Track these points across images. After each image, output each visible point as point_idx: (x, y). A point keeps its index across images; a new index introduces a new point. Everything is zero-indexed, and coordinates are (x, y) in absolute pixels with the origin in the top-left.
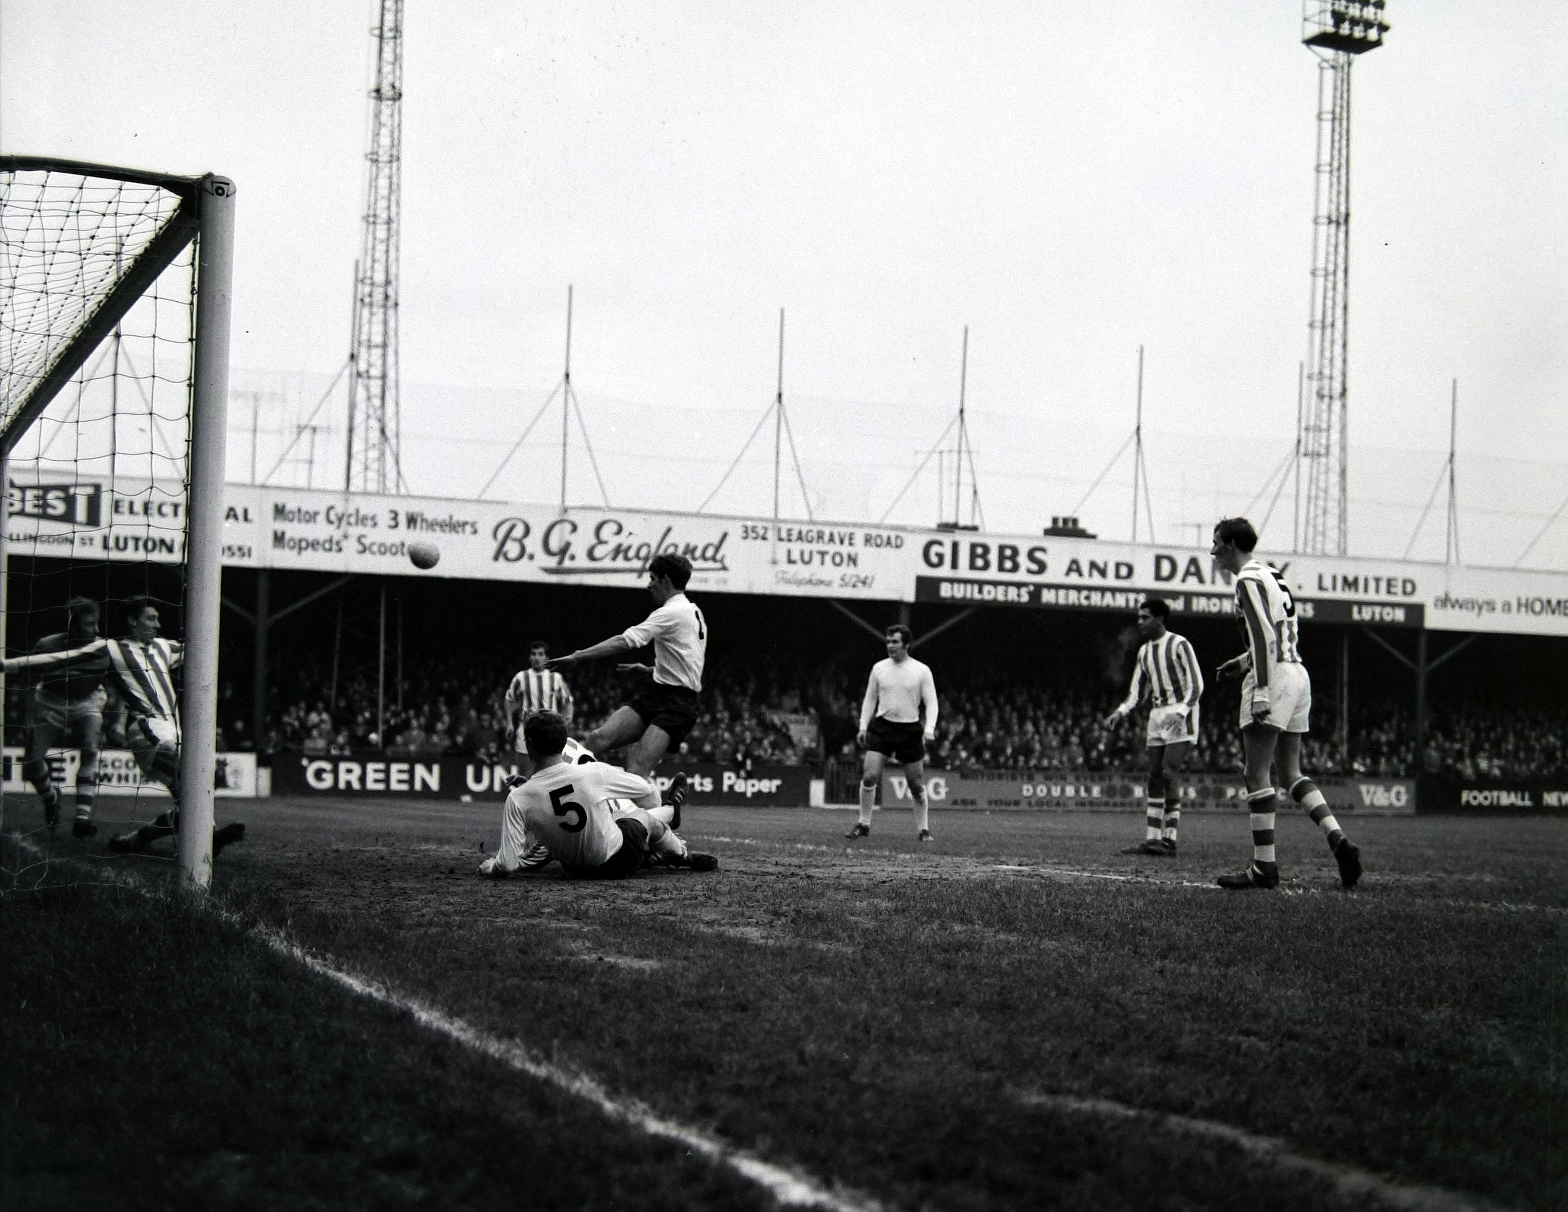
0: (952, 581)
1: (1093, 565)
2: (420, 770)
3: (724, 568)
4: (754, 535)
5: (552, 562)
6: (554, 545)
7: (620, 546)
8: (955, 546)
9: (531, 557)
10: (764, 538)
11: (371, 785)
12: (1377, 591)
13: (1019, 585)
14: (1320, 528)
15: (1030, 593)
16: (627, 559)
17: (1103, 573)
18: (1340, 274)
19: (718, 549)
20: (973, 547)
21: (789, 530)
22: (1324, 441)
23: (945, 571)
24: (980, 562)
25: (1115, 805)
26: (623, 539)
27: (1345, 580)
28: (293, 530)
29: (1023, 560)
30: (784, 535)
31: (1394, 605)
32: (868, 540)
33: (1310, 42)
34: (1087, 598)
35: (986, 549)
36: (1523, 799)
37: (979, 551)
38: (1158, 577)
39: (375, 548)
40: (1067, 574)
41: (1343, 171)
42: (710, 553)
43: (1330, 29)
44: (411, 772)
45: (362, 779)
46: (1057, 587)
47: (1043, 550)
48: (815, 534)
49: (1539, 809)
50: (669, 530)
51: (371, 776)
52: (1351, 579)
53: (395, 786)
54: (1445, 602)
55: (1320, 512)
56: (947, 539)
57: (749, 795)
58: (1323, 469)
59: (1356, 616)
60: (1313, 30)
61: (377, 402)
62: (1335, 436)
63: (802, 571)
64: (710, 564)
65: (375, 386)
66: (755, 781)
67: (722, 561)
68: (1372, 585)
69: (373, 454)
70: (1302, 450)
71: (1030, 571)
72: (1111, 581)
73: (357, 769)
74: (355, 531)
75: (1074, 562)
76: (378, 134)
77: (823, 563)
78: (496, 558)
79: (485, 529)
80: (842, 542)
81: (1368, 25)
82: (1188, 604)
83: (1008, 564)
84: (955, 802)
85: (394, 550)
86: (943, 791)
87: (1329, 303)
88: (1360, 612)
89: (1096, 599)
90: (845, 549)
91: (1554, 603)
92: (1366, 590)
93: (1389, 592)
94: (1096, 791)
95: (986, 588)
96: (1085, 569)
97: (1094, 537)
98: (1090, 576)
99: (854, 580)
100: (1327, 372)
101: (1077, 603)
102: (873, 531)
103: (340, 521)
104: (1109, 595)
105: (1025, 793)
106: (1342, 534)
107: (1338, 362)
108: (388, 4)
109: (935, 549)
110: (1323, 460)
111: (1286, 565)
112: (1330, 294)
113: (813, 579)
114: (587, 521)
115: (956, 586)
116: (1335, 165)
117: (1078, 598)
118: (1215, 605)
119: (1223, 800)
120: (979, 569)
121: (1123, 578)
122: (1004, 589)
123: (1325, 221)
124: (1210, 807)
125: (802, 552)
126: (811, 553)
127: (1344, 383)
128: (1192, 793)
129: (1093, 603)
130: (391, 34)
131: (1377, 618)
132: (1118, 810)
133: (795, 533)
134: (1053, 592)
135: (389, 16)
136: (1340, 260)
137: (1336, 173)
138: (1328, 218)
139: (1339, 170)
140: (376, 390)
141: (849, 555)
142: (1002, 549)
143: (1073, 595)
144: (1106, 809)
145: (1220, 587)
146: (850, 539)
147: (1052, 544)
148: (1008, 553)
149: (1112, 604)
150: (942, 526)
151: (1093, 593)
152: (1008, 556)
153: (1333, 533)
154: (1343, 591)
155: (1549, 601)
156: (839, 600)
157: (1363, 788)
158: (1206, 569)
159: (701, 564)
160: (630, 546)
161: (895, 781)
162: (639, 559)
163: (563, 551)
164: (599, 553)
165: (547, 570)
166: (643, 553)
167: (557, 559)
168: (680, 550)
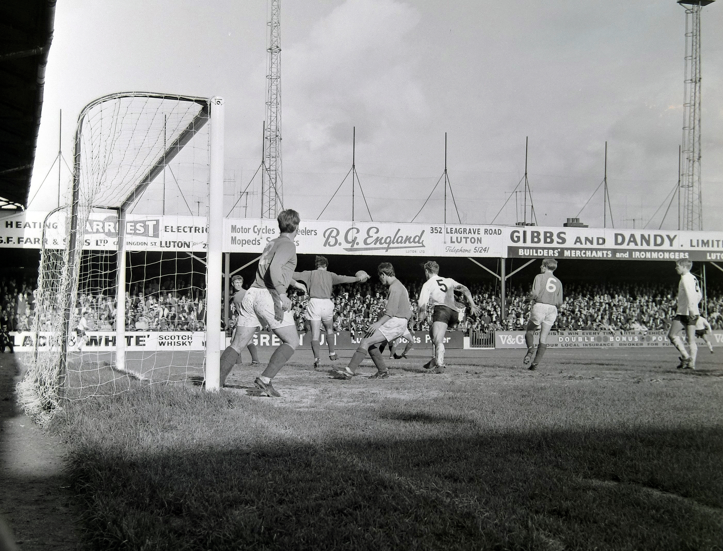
0: (524, 248)
1: (587, 239)
3: (423, 246)
4: (436, 231)
5: (349, 246)
6: (350, 239)
7: (378, 237)
8: (525, 232)
9: (340, 244)
10: (440, 232)
11: (274, 344)
12: (718, 246)
13: (554, 249)
14: (690, 219)
15: (558, 252)
16: (381, 243)
17: (591, 243)
18: (697, 105)
19: (420, 238)
20: (533, 233)
21: (451, 229)
22: (691, 180)
23: (521, 244)
24: (536, 240)
25: (601, 345)
26: (380, 235)
27: (703, 241)
28: (240, 236)
29: (555, 238)
30: (449, 231)
32: (486, 231)
33: (681, 2)
34: (585, 253)
35: (539, 234)
37: (536, 234)
38: (616, 243)
40: (575, 243)
41: (698, 59)
42: (417, 239)
45: (270, 341)
46: (571, 249)
47: (564, 233)
48: (462, 230)
50: (399, 230)
51: (274, 340)
52: (705, 241)
55: (690, 211)
56: (521, 230)
58: (691, 192)
59: (709, 258)
61: (274, 181)
62: (696, 178)
63: (457, 246)
64: (417, 245)
65: (273, 174)
67: (422, 243)
68: (715, 243)
69: (273, 203)
70: (681, 185)
71: (558, 243)
72: (595, 246)
73: (268, 337)
74: (266, 236)
75: (578, 238)
76: (272, 67)
77: (466, 242)
78: (325, 245)
79: (320, 233)
80: (474, 233)
82: (631, 255)
83: (549, 240)
86: (523, 340)
87: (692, 118)
88: (710, 256)
89: (588, 254)
90: (476, 236)
92: (713, 246)
94: (592, 339)
95: (539, 251)
96: (583, 241)
97: (586, 226)
98: (586, 244)
99: (480, 249)
100: (692, 149)
101: (580, 256)
102: (488, 228)
103: (259, 231)
104: (594, 252)
105: (560, 341)
106: (701, 221)
107: (697, 145)
108: (274, 12)
109: (516, 234)
110: (691, 189)
111: (675, 236)
112: (692, 114)
113: (463, 249)
114: (364, 227)
115: (525, 250)
116: (694, 56)
117: (581, 254)
118: (643, 255)
119: (650, 342)
120: (536, 242)
121: (600, 244)
122: (547, 251)
123: (690, 81)
124: (645, 345)
125: (457, 238)
126: (461, 238)
127: (699, 154)
128: (636, 339)
129: (587, 256)
130: (276, 25)
131: (718, 258)
132: (603, 347)
133: (454, 230)
134: (569, 251)
135: (275, 17)
136: (697, 99)
137: (694, 60)
138: (691, 80)
139: (696, 58)
140: (273, 176)
141: (478, 238)
142: (546, 233)
143: (578, 253)
144: (597, 347)
145: (645, 247)
146: (478, 231)
147: (566, 229)
148: (548, 235)
149: (596, 256)
150: (518, 224)
151: (587, 251)
152: (549, 236)
153: (696, 221)
154: (702, 246)
156: (474, 258)
157: (716, 335)
158: (638, 239)
159: (413, 244)
160: (382, 238)
161: (501, 336)
162: (386, 243)
163: (354, 241)
164: (369, 241)
165: (346, 249)
166: (388, 240)
167: (351, 244)
168: (404, 239)
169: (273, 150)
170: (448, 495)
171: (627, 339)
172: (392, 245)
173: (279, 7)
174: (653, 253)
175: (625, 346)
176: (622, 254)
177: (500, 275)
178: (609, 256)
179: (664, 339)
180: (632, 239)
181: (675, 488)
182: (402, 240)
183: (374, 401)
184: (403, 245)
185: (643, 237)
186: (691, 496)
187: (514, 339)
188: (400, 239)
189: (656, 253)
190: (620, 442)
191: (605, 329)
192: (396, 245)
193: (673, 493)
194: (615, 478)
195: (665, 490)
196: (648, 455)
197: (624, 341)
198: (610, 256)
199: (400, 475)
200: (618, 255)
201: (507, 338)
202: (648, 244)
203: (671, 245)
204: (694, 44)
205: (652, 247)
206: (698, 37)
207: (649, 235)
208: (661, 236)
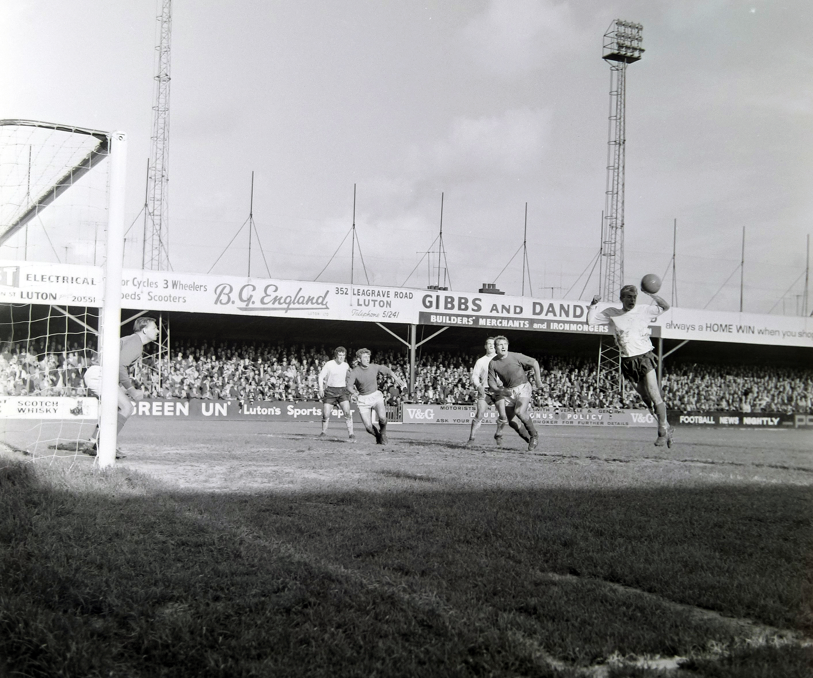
0: (436, 314)
1: (503, 307)
2: (179, 405)
3: (327, 308)
4: (341, 292)
5: (243, 305)
6: (245, 296)
7: (277, 297)
8: (438, 297)
9: (233, 302)
10: (346, 294)
11: (155, 413)
13: (468, 316)
14: (611, 290)
15: (473, 320)
16: (280, 303)
17: (508, 311)
18: (621, 169)
19: (324, 299)
20: (447, 298)
21: (358, 290)
22: (613, 249)
23: (433, 310)
24: (449, 306)
26: (279, 294)
29: (470, 304)
30: (356, 292)
32: (396, 294)
33: (606, 58)
34: (501, 323)
35: (453, 299)
36: (710, 420)
37: (449, 300)
38: (534, 313)
39: (156, 298)
40: (491, 312)
41: (622, 119)
43: (616, 52)
44: (175, 406)
45: (151, 410)
46: (486, 317)
47: (480, 300)
48: (371, 292)
49: (717, 425)
50: (301, 289)
51: (155, 408)
53: (166, 413)
54: (670, 325)
55: (611, 282)
56: (434, 294)
57: (339, 417)
58: (612, 262)
60: (608, 52)
61: (158, 227)
62: (618, 246)
63: (364, 309)
64: (320, 306)
65: (157, 219)
67: (326, 304)
69: (156, 252)
70: (603, 253)
71: (473, 310)
72: (512, 315)
73: (148, 405)
74: (146, 290)
75: (495, 305)
76: (159, 98)
77: (374, 306)
78: (216, 303)
79: (211, 289)
80: (384, 296)
81: (635, 49)
82: (549, 326)
83: (463, 307)
84: (438, 421)
85: (166, 299)
86: (432, 415)
87: (616, 183)
89: (505, 323)
90: (385, 299)
91: (724, 326)
95: (452, 318)
96: (500, 310)
97: (503, 293)
98: (502, 312)
99: (390, 314)
100: (614, 215)
101: (496, 325)
102: (399, 290)
103: (139, 285)
104: (511, 321)
107: (620, 211)
108: (164, 35)
109: (428, 299)
110: (613, 257)
112: (616, 178)
113: (370, 313)
114: (261, 284)
115: (438, 316)
116: (618, 116)
117: (496, 323)
118: (561, 326)
119: (566, 420)
120: (449, 309)
121: (518, 313)
122: (461, 318)
123: (614, 143)
124: (560, 423)
125: (365, 300)
126: (369, 300)
127: (622, 221)
128: (551, 416)
129: (503, 325)
130: (165, 50)
133: (361, 291)
134: (484, 320)
135: (164, 41)
136: (621, 162)
137: (619, 120)
138: (615, 141)
140: (157, 221)
141: (387, 302)
142: (460, 299)
143: (494, 321)
145: (564, 318)
146: (388, 294)
147: (483, 296)
148: (463, 301)
149: (513, 326)
150: (430, 288)
151: (503, 321)
152: (463, 303)
155: (721, 325)
156: (382, 323)
157: (633, 414)
158: (557, 309)
159: (315, 306)
160: (281, 297)
161: (409, 410)
162: (286, 304)
163: (249, 300)
164: (266, 300)
165: (241, 309)
166: (288, 300)
167: (246, 303)
168: (306, 299)
169: (158, 192)
171: (542, 416)
172: (292, 306)
173: (169, 30)
174: (572, 325)
176: (541, 325)
177: (410, 343)
179: (579, 417)
180: (551, 309)
184: (305, 306)
185: (562, 307)
187: (422, 414)
188: (302, 299)
189: (575, 325)
192: (297, 306)
197: (538, 418)
198: (527, 326)
200: (537, 327)
201: (416, 412)
202: (567, 315)
204: (619, 103)
205: (571, 318)
206: (623, 97)
207: (568, 306)
208: (580, 307)
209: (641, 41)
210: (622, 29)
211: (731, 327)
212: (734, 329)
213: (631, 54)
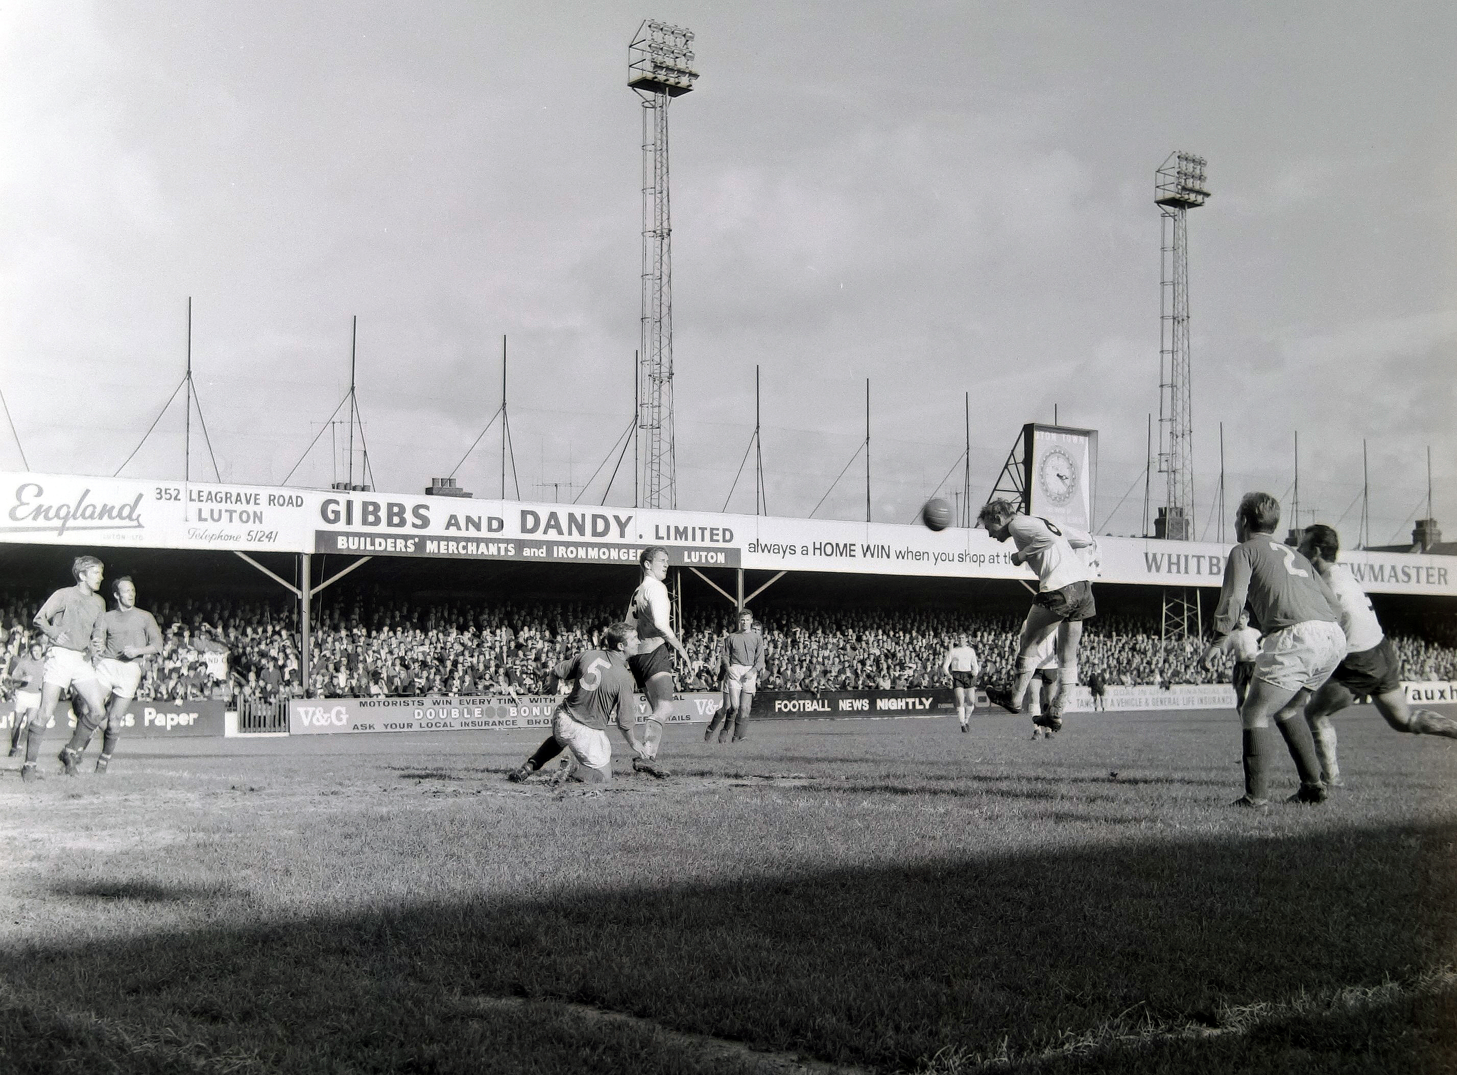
0: (347, 535)
1: (469, 519)
3: (140, 526)
4: (168, 496)
8: (349, 504)
10: (176, 499)
12: (703, 540)
13: (406, 538)
14: (656, 488)
15: (415, 544)
16: (47, 518)
17: (478, 527)
18: (665, 278)
19: (133, 509)
20: (365, 505)
21: (199, 492)
22: (656, 416)
23: (341, 526)
24: (371, 518)
25: (494, 723)
26: (44, 501)
27: (677, 528)
29: (409, 516)
30: (195, 496)
31: (717, 550)
32: (271, 500)
33: (635, 85)
34: (465, 548)
35: (377, 507)
36: (823, 706)
37: (371, 508)
38: (524, 530)
40: (447, 528)
41: (665, 194)
43: (650, 76)
46: (439, 539)
47: (427, 508)
48: (223, 495)
49: (839, 712)
50: (87, 491)
52: (681, 529)
54: (756, 547)
55: (655, 473)
56: (342, 497)
57: (169, 728)
58: (656, 438)
59: (686, 560)
60: (636, 75)
62: (665, 412)
63: (212, 528)
64: (127, 522)
66: (174, 716)
67: (137, 519)
68: (698, 533)
70: (639, 424)
71: (414, 525)
72: (484, 533)
75: (453, 517)
77: (231, 521)
80: (248, 502)
81: (681, 72)
82: (550, 551)
83: (396, 520)
84: (356, 727)
86: (344, 717)
87: (657, 302)
88: (689, 557)
89: (472, 549)
90: (251, 508)
91: (841, 547)
92: (694, 539)
93: (712, 540)
94: (477, 712)
95: (377, 541)
96: (462, 524)
97: (469, 495)
98: (467, 529)
99: (259, 535)
100: (657, 359)
101: (456, 552)
102: (276, 492)
104: (483, 545)
105: (417, 717)
106: (673, 492)
107: (665, 351)
109: (332, 507)
110: (657, 431)
111: (630, 518)
112: (658, 295)
113: (223, 534)
114: (8, 483)
115: (351, 539)
116: (658, 188)
117: (457, 548)
118: (572, 552)
120: (371, 524)
121: (495, 531)
122: (393, 540)
123: (652, 234)
125: (212, 511)
126: (220, 511)
127: (671, 368)
129: (470, 552)
131: (703, 560)
132: (497, 728)
133: (205, 494)
134: (436, 543)
136: (665, 267)
137: (659, 195)
138: (654, 232)
139: (661, 193)
141: (255, 513)
142: (390, 506)
143: (452, 545)
144: (487, 727)
145: (576, 537)
146: (256, 499)
147: (432, 501)
148: (396, 509)
149: (486, 553)
150: (336, 487)
151: (470, 544)
152: (396, 513)
153: (666, 492)
154: (676, 539)
155: (837, 545)
156: (246, 553)
157: (697, 701)
158: (564, 523)
159: (117, 522)
160: (51, 507)
161: (301, 710)
162: (59, 518)
164: (20, 513)
166: (63, 513)
168: (98, 511)
170: (200, 1051)
171: (542, 711)
172: (71, 523)
174: (590, 549)
175: (538, 725)
176: (536, 550)
177: (300, 588)
178: (509, 553)
180: (553, 523)
181: (624, 1002)
182: (93, 512)
183: (39, 858)
185: (571, 517)
186: (649, 1016)
187: (326, 716)
188: (90, 510)
189: (596, 549)
190: (529, 920)
191: (501, 693)
192: (80, 522)
193: (620, 1012)
194: (519, 991)
195: (606, 1006)
196: (578, 940)
197: (536, 715)
198: (512, 553)
199: (100, 1014)
200: (528, 554)
201: (314, 713)
202: (582, 532)
203: (622, 535)
204: (659, 166)
205: (588, 538)
207: (583, 516)
208: (604, 518)
209: (692, 58)
210: (658, 36)
211: (852, 548)
212: (858, 552)
213: (677, 80)
